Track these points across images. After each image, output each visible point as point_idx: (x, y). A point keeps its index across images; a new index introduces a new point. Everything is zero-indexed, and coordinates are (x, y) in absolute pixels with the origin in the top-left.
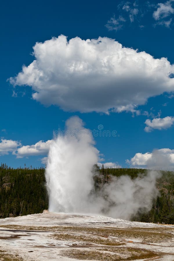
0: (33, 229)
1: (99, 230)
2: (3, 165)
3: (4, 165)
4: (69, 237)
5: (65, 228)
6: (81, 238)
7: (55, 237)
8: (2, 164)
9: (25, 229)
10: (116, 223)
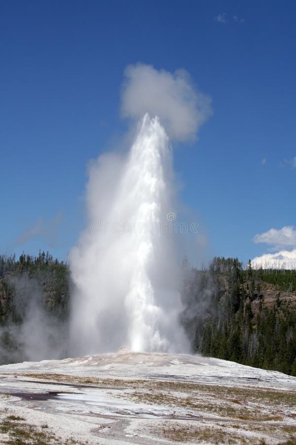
0: (91, 382)
1: (230, 391)
2: (44, 254)
3: (46, 254)
4: (163, 399)
5: (161, 384)
6: (188, 403)
7: (135, 398)
8: (42, 253)
9: (76, 382)
10: (270, 381)
